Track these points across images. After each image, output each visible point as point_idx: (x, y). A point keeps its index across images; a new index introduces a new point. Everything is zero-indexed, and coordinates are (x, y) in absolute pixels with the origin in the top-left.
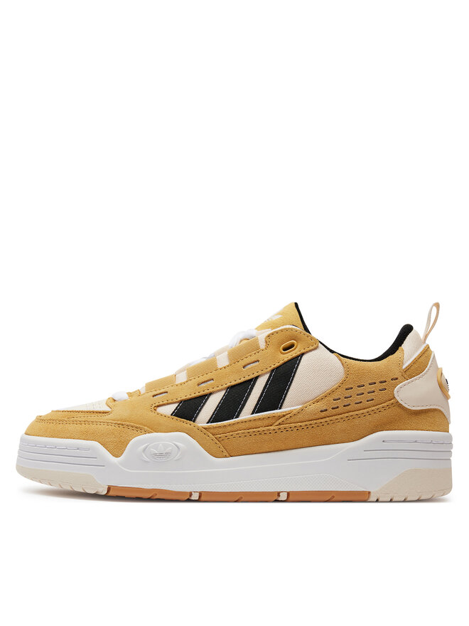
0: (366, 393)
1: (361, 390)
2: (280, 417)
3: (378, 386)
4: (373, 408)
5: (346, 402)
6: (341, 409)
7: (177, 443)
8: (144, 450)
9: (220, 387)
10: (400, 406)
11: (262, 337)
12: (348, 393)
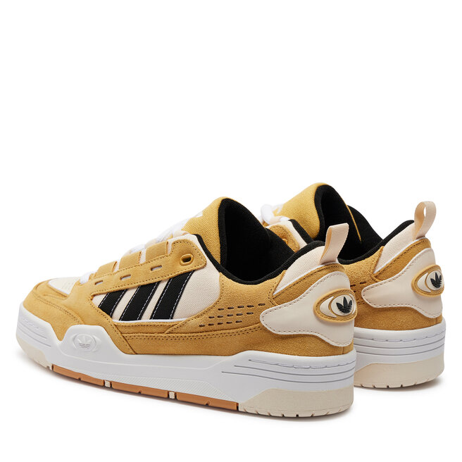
0: (235, 315)
1: (230, 312)
2: (170, 327)
3: (247, 310)
4: (241, 329)
5: (219, 320)
6: (216, 326)
7: (96, 338)
8: (74, 339)
9: (134, 285)
10: (266, 330)
11: (171, 241)
12: (220, 313)
